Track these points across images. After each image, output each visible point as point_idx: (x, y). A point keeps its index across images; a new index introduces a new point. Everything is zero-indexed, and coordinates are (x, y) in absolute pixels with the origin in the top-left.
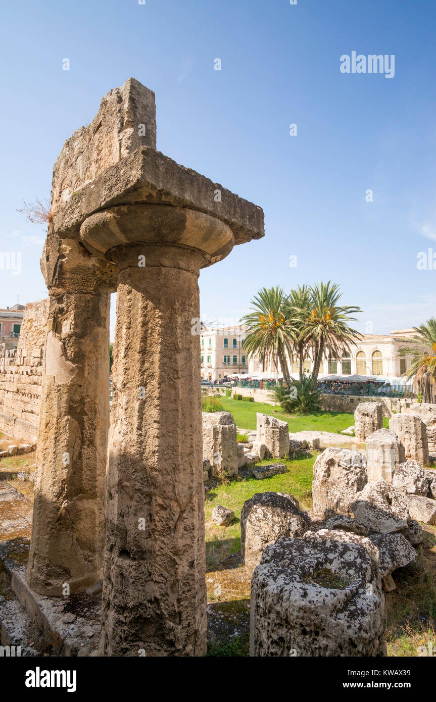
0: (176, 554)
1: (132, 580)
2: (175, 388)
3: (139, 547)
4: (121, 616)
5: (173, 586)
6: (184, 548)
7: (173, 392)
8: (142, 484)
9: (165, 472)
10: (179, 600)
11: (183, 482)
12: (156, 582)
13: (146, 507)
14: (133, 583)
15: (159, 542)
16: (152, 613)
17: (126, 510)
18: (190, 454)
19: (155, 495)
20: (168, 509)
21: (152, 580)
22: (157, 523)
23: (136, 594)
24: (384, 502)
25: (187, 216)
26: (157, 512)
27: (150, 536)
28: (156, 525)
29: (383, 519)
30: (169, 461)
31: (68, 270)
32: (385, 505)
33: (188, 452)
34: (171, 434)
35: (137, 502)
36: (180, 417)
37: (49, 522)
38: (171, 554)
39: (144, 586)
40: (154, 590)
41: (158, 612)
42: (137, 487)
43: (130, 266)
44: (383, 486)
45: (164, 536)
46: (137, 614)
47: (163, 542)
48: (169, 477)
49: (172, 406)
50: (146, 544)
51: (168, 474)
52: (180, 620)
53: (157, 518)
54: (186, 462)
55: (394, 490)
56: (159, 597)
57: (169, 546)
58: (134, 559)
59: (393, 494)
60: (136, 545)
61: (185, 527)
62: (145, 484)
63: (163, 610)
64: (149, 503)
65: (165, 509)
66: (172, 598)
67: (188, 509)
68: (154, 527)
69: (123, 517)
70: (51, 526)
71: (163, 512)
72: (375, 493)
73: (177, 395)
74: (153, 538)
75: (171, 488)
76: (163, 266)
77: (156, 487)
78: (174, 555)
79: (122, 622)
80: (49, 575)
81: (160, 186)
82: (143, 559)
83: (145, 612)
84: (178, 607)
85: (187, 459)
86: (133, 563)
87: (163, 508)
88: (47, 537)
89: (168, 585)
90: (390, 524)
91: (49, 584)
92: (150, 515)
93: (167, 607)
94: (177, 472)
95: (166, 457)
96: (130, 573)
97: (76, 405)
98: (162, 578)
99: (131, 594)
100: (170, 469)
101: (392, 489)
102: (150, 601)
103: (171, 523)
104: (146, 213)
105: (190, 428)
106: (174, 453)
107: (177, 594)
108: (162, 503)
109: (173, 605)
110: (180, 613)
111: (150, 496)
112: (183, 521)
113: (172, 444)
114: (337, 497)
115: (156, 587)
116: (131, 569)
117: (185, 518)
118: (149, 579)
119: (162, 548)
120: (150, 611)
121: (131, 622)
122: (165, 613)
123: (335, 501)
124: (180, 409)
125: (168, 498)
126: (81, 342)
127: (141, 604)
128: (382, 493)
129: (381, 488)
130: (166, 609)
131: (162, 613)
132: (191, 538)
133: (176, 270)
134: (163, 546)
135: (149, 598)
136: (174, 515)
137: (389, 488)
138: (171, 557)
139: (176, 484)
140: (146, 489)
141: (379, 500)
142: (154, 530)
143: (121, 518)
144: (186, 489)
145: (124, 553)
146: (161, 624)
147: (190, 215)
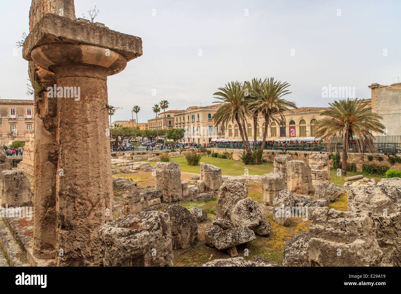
0: (89, 227)
1: (66, 240)
2: (87, 143)
3: (69, 224)
4: (62, 258)
5: (88, 243)
6: (95, 225)
7: (85, 144)
8: (69, 192)
9: (82, 186)
10: (92, 251)
11: (93, 191)
12: (78, 241)
13: (72, 204)
14: (67, 241)
15: (79, 221)
16: (76, 256)
17: (63, 205)
18: (98, 177)
19: (77, 198)
20: (85, 205)
21: (76, 240)
22: (78, 212)
23: (68, 246)
24: (247, 211)
25: (82, 49)
26: (78, 206)
27: (74, 218)
28: (77, 213)
29: (244, 219)
30: (84, 180)
31: (42, 77)
32: (246, 212)
33: (97, 176)
34: (85, 166)
35: (67, 201)
36: (90, 157)
37: (41, 220)
38: (87, 228)
39: (72, 243)
40: (77, 245)
41: (80, 255)
42: (67, 194)
43: (60, 77)
44: (248, 201)
45: (83, 218)
46: (69, 256)
47: (81, 221)
48: (84, 189)
49: (85, 152)
50: (73, 222)
51: (84, 187)
52: (93, 260)
53: (78, 209)
54: (95, 181)
55: (254, 204)
56: (80, 248)
57: (85, 223)
58: (67, 230)
59: (254, 206)
60: (68, 223)
61: (95, 214)
62: (71, 192)
63: (83, 255)
64: (74, 202)
65: (82, 205)
66: (88, 249)
67: (97, 205)
68: (76, 214)
69: (62, 209)
70: (42, 222)
71: (82, 206)
72: (242, 205)
73: (88, 146)
74: (76, 219)
75: (85, 194)
76: (77, 76)
77: (77, 193)
78: (88, 228)
79: (63, 261)
80: (42, 248)
81: (59, 34)
82: (72, 230)
83: (73, 255)
84: (92, 254)
85: (96, 180)
86: (67, 232)
87: (81, 204)
88: (40, 228)
89: (86, 243)
90: (247, 223)
91: (42, 253)
92: (75, 207)
93: (85, 253)
94: (89, 186)
95: (82, 178)
96: (65, 237)
97: (52, 156)
98: (82, 239)
99: (66, 247)
100: (84, 184)
101: (253, 203)
102: (75, 250)
103: (86, 212)
104: (58, 48)
105: (98, 163)
106: (87, 176)
107: (90, 247)
108: (81, 202)
109: (89, 253)
110: (93, 257)
111: (74, 198)
112: (94, 211)
113: (85, 171)
114: (226, 209)
115: (78, 243)
116: (66, 235)
117: (95, 210)
118: (75, 239)
119: (81, 224)
120: (76, 255)
121: (66, 261)
122: (84, 256)
123: (225, 211)
124: (90, 154)
125: (84, 199)
126: (53, 120)
127: (71, 252)
128: (247, 205)
129: (247, 202)
130: (84, 254)
131: (82, 256)
132: (99, 220)
133: (86, 78)
134: (82, 223)
135: (75, 249)
136: (88, 208)
137: (252, 202)
138: (87, 229)
139: (89, 192)
140: (71, 195)
141: (244, 209)
142: (76, 215)
143: (61, 210)
144: (95, 195)
145: (63, 227)
146: (82, 261)
147: (84, 48)
